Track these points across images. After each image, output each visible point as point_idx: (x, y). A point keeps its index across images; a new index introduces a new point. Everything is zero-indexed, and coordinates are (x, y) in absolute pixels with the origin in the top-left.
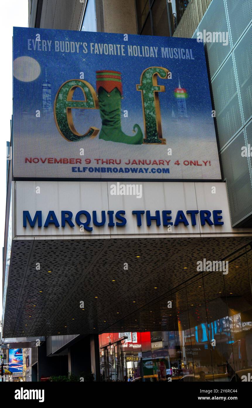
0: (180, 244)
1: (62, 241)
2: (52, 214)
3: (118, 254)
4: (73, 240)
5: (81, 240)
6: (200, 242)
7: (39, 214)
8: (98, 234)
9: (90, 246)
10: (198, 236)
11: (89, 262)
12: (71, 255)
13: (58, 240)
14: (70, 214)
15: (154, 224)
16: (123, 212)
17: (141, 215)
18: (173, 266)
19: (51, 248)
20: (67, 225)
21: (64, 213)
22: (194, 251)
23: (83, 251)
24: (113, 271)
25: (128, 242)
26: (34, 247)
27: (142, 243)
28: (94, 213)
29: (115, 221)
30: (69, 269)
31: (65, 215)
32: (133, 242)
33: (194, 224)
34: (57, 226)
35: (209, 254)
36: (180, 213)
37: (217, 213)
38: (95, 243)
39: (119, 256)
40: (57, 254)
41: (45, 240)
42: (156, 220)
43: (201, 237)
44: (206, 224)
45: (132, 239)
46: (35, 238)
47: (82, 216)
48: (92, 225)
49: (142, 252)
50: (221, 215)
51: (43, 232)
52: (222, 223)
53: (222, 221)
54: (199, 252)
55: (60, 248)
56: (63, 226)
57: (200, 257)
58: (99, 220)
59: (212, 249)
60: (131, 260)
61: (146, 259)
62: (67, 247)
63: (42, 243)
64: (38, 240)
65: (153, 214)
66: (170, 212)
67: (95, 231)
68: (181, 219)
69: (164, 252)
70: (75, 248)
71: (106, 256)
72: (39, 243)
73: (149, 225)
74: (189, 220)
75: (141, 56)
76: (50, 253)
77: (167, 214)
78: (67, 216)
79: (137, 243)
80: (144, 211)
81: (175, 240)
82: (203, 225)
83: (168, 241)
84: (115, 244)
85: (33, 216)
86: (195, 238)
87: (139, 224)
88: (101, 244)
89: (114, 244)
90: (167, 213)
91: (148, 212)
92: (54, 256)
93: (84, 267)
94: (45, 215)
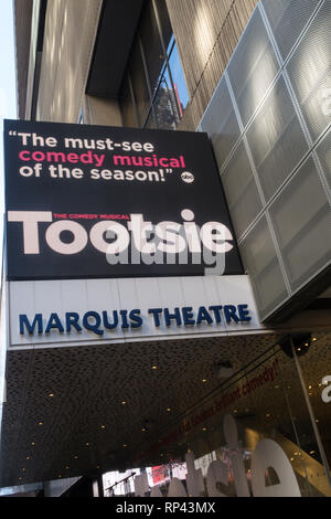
1: (68, 349)
2: (54, 316)
4: (80, 347)
5: (90, 346)
6: (225, 343)
7: (39, 317)
8: (110, 337)
9: (100, 355)
10: (225, 335)
13: (62, 348)
14: (76, 315)
15: (174, 323)
16: (138, 312)
17: (159, 313)
19: (53, 361)
20: (73, 328)
21: (68, 315)
26: (34, 360)
27: (161, 348)
28: (105, 313)
29: (129, 320)
31: (71, 317)
32: (151, 346)
33: (219, 320)
34: (61, 331)
36: (202, 310)
37: (242, 307)
38: (107, 349)
39: (134, 367)
40: (61, 368)
41: (47, 349)
42: (176, 318)
43: (228, 335)
44: (233, 321)
46: (35, 346)
47: (90, 318)
48: (102, 327)
49: (159, 361)
50: (248, 309)
51: (44, 339)
52: (249, 319)
53: (249, 315)
55: (65, 360)
56: (69, 330)
58: (111, 321)
62: (73, 357)
63: (43, 353)
64: (38, 349)
65: (172, 312)
66: (190, 309)
67: (108, 335)
68: (204, 316)
70: (83, 358)
71: (119, 367)
72: (39, 353)
73: (168, 324)
74: (213, 316)
76: (52, 367)
77: (188, 312)
78: (72, 319)
79: (155, 347)
80: (162, 309)
82: (229, 321)
84: (130, 351)
85: (31, 319)
86: (220, 337)
87: (157, 324)
88: (114, 352)
89: (128, 350)
90: (187, 310)
91: (166, 310)
92: (57, 372)
94: (46, 319)
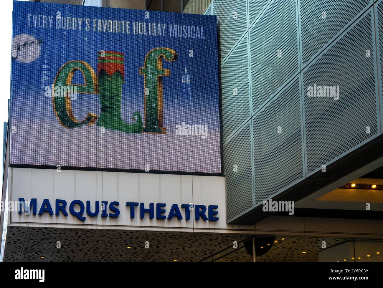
0: (172, 237)
1: (56, 229)
2: (46, 202)
3: (109, 244)
4: (66, 229)
5: (74, 229)
6: (192, 237)
7: (34, 202)
8: (91, 224)
9: (82, 235)
10: (191, 231)
11: (81, 250)
12: (64, 243)
13: (51, 228)
14: (64, 202)
15: (147, 217)
16: (117, 204)
17: (135, 206)
18: (163, 258)
19: (44, 235)
20: (61, 214)
21: (58, 202)
22: (185, 245)
23: (76, 240)
24: (104, 259)
25: (120, 233)
26: (29, 233)
27: (134, 235)
28: (88, 203)
29: (108, 212)
30: (61, 256)
31: (60, 203)
32: (125, 234)
33: (188, 218)
34: (51, 214)
35: (200, 248)
36: (175, 207)
37: (213, 209)
38: (88, 233)
39: (110, 246)
40: (50, 241)
41: (39, 228)
42: (150, 212)
43: (194, 231)
44: (201, 219)
45: (125, 230)
46: (30, 225)
47: (76, 205)
48: (85, 215)
49: (133, 244)
50: (217, 210)
51: (37, 219)
52: (217, 219)
53: (217, 216)
54: (191, 246)
55: (54, 236)
56: (57, 215)
57: (191, 251)
58: (93, 210)
59: (204, 244)
60: (122, 251)
61: (137, 250)
62: (60, 235)
63: (36, 230)
64: (32, 227)
65: (147, 207)
66: (164, 205)
67: (88, 221)
68: (175, 213)
69: (155, 244)
70: (68, 236)
71: (97, 245)
72: (33, 230)
73: (142, 217)
74: (183, 214)
75: (147, 34)
76: (43, 240)
77: (161, 207)
78: (61, 204)
79: (128, 234)
80: (138, 203)
81: (167, 234)
82: (197, 219)
83: (160, 234)
84: (107, 235)
86: (187, 232)
87: (132, 216)
88: (93, 234)
89: (105, 234)
91: (142, 205)
92: (47, 243)
93: (75, 255)
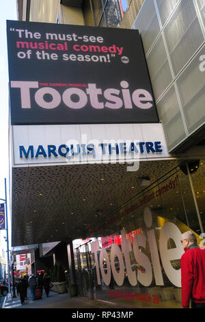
1: (50, 167)
2: (41, 147)
3: (89, 177)
5: (63, 166)
7: (31, 148)
9: (69, 171)
11: (68, 185)
12: (56, 179)
13: (46, 167)
14: (54, 147)
15: (114, 152)
16: (92, 145)
17: (105, 146)
19: (41, 174)
20: (52, 155)
21: (49, 147)
23: (64, 176)
25: (96, 166)
26: (29, 173)
28: (72, 146)
32: (100, 167)
33: (142, 151)
34: (45, 156)
36: (132, 145)
37: (158, 144)
38: (74, 168)
40: (46, 179)
41: (37, 167)
42: (116, 149)
43: (148, 160)
44: (151, 151)
45: (100, 164)
46: (29, 165)
47: (63, 148)
48: (70, 154)
49: (105, 175)
50: (161, 145)
51: (35, 161)
53: (161, 149)
55: (48, 174)
60: (97, 183)
62: (53, 173)
63: (34, 170)
64: (31, 167)
65: (113, 146)
67: (73, 159)
68: (133, 148)
69: (120, 174)
70: (59, 173)
71: (80, 179)
73: (110, 153)
74: (138, 149)
78: (52, 149)
80: (107, 144)
82: (148, 152)
85: (27, 149)
88: (77, 169)
89: (86, 169)
91: (110, 145)
93: (64, 190)
94: (36, 149)
